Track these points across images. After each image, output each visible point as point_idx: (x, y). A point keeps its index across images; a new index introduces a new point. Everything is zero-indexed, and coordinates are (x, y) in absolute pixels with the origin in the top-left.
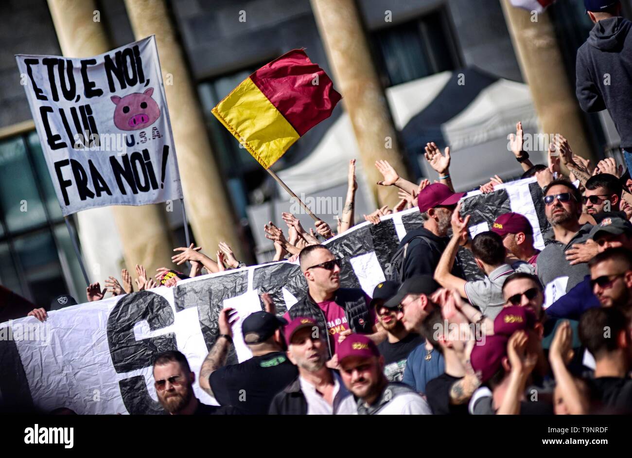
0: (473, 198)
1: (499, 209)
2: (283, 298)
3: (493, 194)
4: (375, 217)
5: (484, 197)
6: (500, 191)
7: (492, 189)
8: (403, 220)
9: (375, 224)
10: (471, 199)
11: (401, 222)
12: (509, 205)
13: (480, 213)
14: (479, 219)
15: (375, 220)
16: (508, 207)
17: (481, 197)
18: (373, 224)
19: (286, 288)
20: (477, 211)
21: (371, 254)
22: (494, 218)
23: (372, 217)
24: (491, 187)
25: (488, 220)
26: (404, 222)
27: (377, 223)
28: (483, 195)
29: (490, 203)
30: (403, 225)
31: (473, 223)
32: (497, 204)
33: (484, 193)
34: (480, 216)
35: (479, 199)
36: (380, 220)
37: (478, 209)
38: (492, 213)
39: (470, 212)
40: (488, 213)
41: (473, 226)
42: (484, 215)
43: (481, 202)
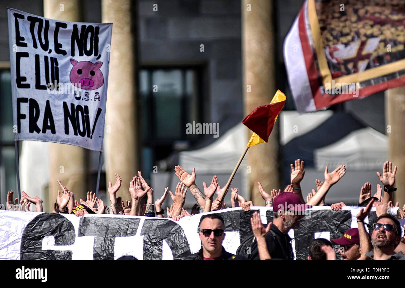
0: (325, 211)
1: (341, 224)
2: (162, 247)
3: (340, 212)
4: (247, 205)
5: (333, 212)
6: (346, 212)
7: (341, 208)
8: (267, 213)
9: (245, 210)
10: (322, 212)
11: (265, 214)
12: (350, 224)
13: (326, 224)
14: (324, 228)
15: (246, 208)
16: (349, 225)
17: (330, 211)
18: (244, 210)
19: (166, 241)
20: (324, 222)
21: (236, 232)
22: (336, 231)
23: (245, 205)
24: (340, 207)
25: (331, 231)
26: (268, 216)
27: (247, 210)
28: (332, 211)
29: (336, 219)
30: (266, 217)
31: (318, 230)
32: (341, 221)
33: (333, 210)
34: (326, 226)
35: (328, 213)
36: (250, 208)
37: (325, 221)
38: (336, 226)
39: (319, 221)
40: (332, 225)
41: (318, 232)
42: (329, 226)
43: (330, 215)
